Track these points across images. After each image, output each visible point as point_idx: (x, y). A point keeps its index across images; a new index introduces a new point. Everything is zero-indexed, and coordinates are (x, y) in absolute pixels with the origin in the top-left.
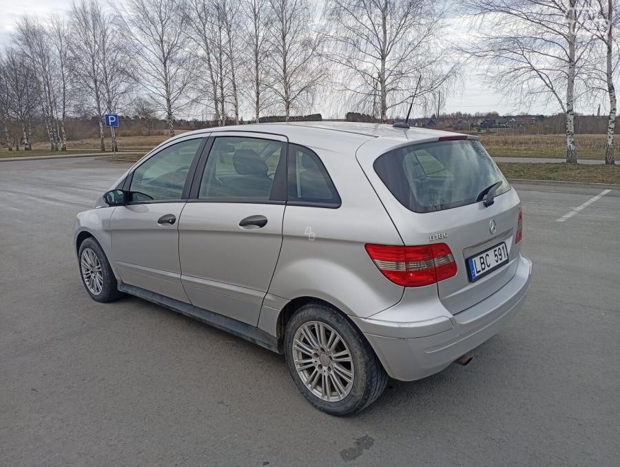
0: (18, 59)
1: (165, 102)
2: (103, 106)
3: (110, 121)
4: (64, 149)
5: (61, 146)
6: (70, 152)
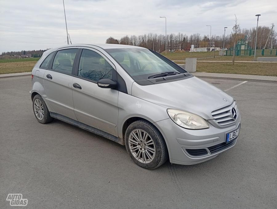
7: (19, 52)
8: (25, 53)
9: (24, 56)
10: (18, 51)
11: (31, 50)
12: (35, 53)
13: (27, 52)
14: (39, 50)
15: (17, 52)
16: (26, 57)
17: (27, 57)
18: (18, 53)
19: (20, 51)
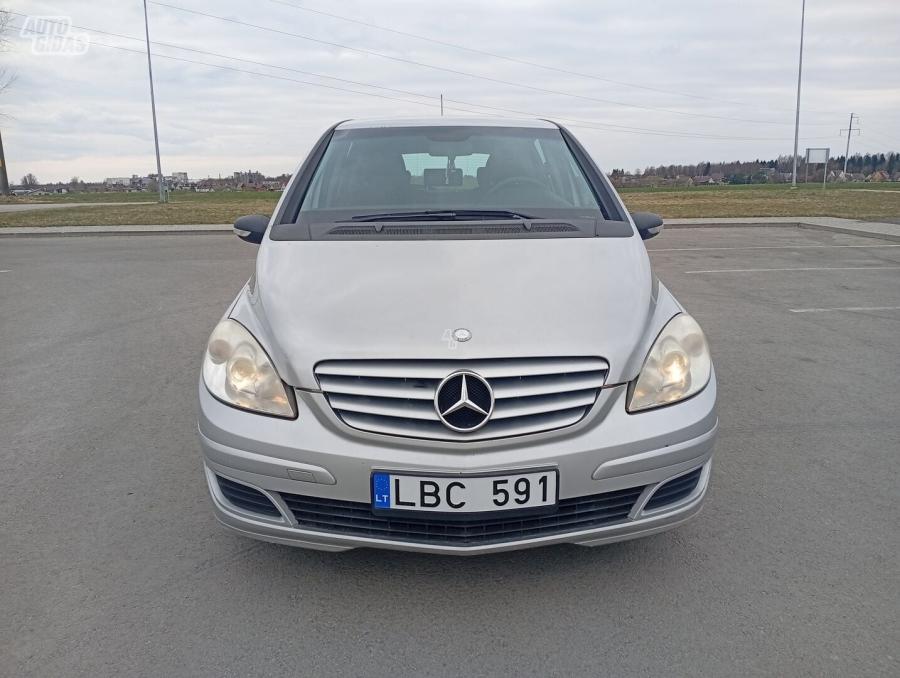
7: (691, 167)
8: (707, 169)
9: (703, 179)
10: (688, 165)
11: (729, 161)
12: (737, 171)
13: (714, 166)
14: (752, 159)
15: (685, 167)
16: (707, 183)
17: (711, 181)
18: (689, 171)
19: (696, 165)
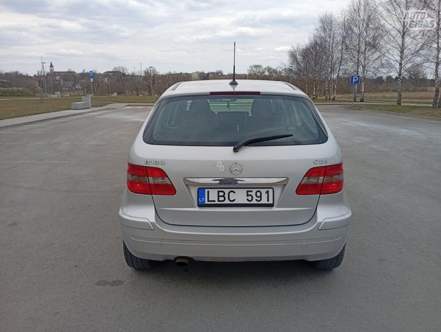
0: (319, 41)
1: (398, 66)
2: (361, 69)
3: (354, 80)
4: (334, 99)
5: (332, 97)
6: (337, 101)
